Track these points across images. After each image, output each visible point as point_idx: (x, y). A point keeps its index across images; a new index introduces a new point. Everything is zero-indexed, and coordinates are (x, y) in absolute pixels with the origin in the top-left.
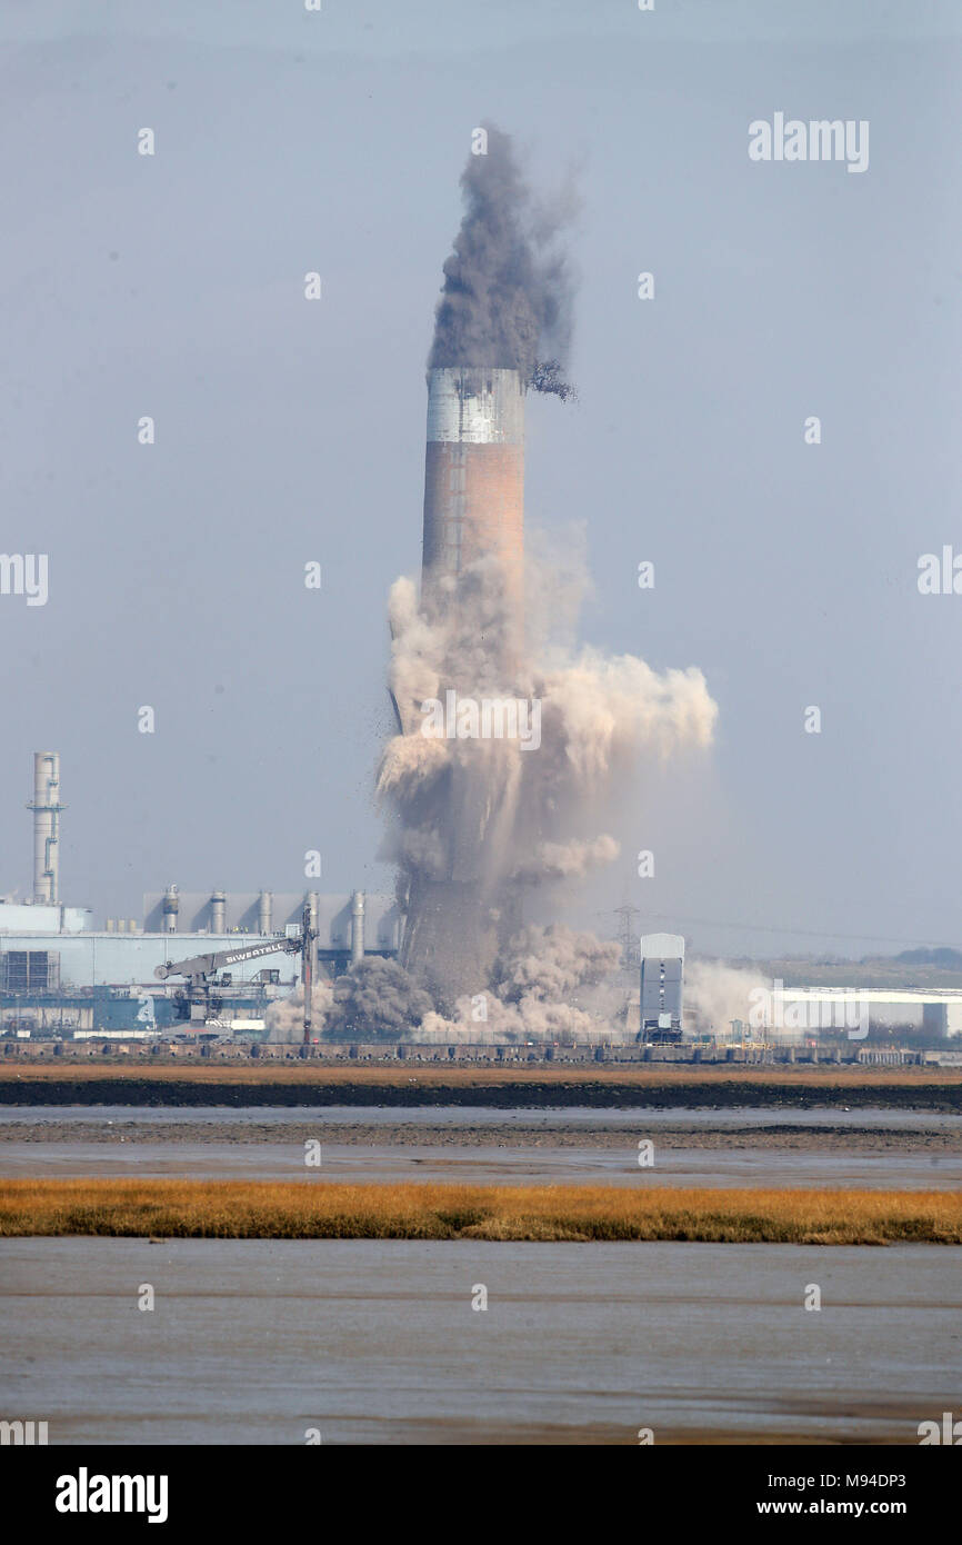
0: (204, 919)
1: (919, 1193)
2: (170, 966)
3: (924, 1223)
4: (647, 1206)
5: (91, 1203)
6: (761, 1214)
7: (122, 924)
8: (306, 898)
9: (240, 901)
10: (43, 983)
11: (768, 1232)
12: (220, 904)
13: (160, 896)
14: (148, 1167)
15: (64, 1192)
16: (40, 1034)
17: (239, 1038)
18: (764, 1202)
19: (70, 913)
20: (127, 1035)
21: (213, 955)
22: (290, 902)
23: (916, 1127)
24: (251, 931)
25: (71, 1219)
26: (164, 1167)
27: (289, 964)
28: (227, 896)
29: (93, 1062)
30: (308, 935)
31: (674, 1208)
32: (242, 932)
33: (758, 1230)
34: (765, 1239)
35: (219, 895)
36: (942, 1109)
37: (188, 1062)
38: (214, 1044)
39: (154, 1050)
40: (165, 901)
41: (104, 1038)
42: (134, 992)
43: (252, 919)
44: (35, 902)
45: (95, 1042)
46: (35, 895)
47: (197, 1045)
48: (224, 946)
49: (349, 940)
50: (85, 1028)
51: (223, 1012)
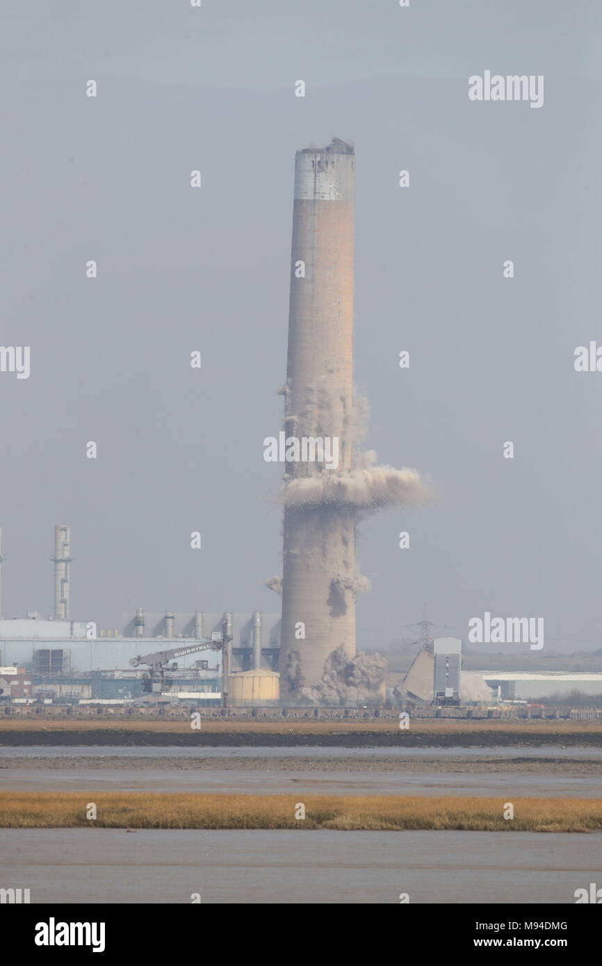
0: (161, 628)
2: (139, 659)
4: (439, 808)
7: (112, 632)
8: (225, 616)
9: (183, 618)
10: (60, 669)
12: (171, 620)
13: (133, 615)
15: (73, 800)
16: (58, 701)
17: (183, 703)
19: (76, 626)
20: (112, 702)
21: (167, 652)
22: (213, 618)
24: (190, 637)
27: (214, 657)
28: (175, 615)
29: (91, 719)
31: (455, 809)
32: (184, 637)
34: (513, 830)
35: (170, 615)
37: (152, 719)
38: (166, 707)
39: (130, 712)
40: (137, 618)
41: (98, 704)
42: (117, 675)
43: (190, 629)
44: (54, 619)
45: (92, 706)
46: (56, 614)
47: (157, 709)
48: (173, 646)
49: (251, 642)
50: (86, 697)
51: (173, 687)
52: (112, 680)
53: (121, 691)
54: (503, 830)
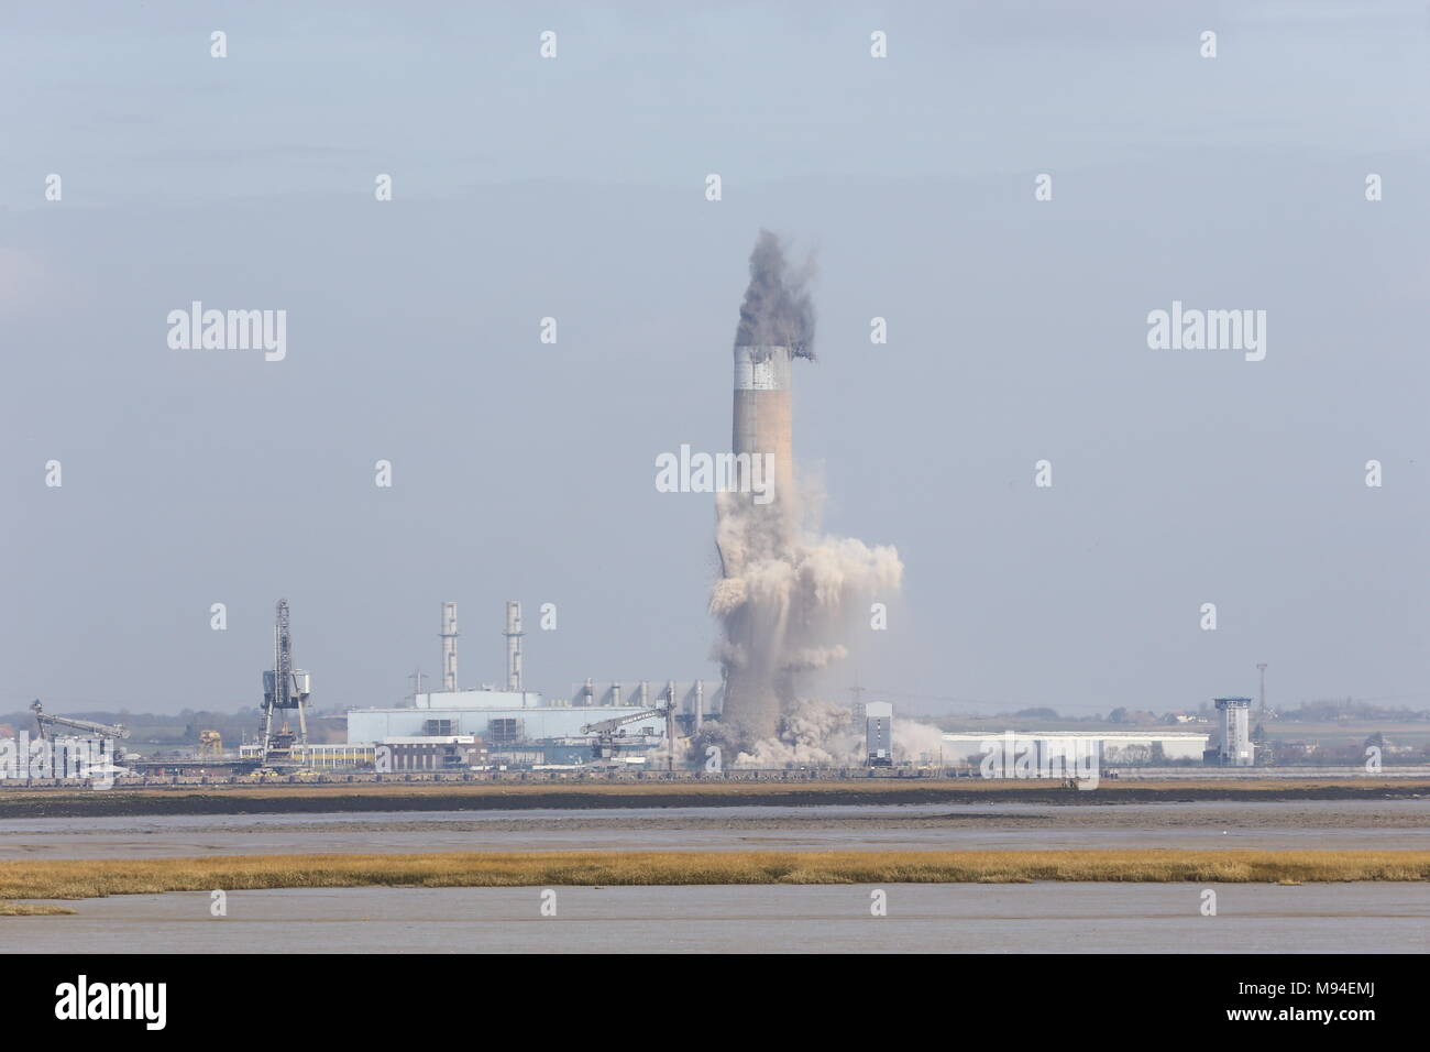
0: (608, 697)
1: (1047, 852)
2: (589, 726)
3: (1051, 869)
4: (887, 862)
5: (559, 866)
6: (956, 866)
7: (560, 702)
8: (668, 685)
9: (628, 687)
10: (514, 737)
11: (960, 876)
12: (616, 690)
13: (583, 685)
14: (585, 844)
15: (542, 860)
16: (512, 768)
17: (631, 767)
18: (958, 858)
19: (529, 696)
20: (565, 767)
21: (614, 720)
22: (658, 687)
23: (1033, 814)
24: (635, 705)
25: (548, 875)
26: (594, 845)
27: (659, 724)
28: (622, 685)
29: (546, 783)
30: (670, 706)
31: (904, 863)
32: (630, 706)
33: (954, 875)
34: (958, 881)
35: (617, 685)
36: (1049, 803)
37: (601, 782)
38: (616, 771)
39: (581, 776)
40: (585, 688)
41: (551, 770)
42: (568, 742)
43: (636, 698)
44: (508, 690)
45: (546, 771)
46: (508, 686)
47: (607, 772)
48: (621, 714)
49: (693, 710)
50: (539, 763)
51: (621, 753)
52: (563, 746)
53: (571, 757)
54: (950, 882)
